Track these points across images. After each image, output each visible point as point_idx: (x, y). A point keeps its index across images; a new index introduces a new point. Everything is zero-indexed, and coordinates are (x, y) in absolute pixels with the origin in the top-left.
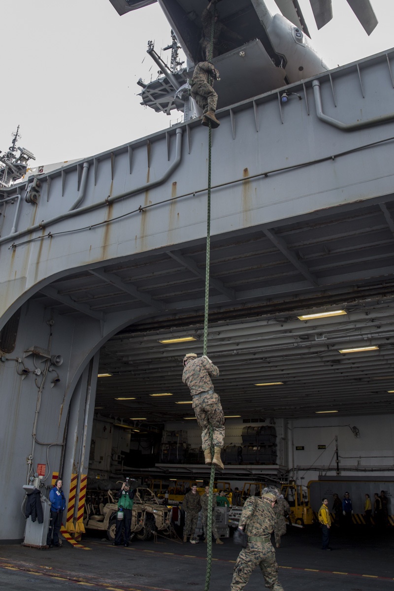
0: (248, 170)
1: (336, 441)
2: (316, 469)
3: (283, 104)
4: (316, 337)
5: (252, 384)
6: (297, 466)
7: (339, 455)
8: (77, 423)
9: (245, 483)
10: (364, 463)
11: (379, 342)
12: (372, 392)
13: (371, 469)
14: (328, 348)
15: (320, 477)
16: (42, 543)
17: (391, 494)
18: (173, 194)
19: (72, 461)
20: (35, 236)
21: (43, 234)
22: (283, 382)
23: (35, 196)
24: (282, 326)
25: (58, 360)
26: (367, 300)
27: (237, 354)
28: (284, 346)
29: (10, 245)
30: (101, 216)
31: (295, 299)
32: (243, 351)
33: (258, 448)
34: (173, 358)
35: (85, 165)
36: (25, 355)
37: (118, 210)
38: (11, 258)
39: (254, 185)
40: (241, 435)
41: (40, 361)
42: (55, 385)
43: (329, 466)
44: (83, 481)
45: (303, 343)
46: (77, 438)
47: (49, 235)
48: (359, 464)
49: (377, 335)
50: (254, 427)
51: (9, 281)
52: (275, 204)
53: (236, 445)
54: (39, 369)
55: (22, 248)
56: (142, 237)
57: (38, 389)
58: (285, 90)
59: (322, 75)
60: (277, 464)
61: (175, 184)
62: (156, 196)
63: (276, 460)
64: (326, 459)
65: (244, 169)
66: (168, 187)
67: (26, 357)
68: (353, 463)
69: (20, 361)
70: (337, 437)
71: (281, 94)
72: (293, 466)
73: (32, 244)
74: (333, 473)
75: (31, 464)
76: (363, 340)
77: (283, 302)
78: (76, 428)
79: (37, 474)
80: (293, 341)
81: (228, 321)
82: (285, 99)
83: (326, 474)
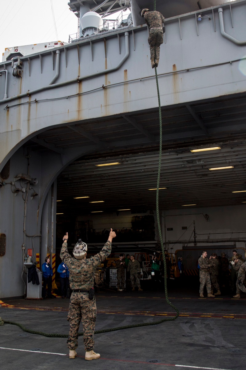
0: (176, 65)
1: (194, 224)
2: (180, 242)
3: (198, 22)
4: (197, 161)
5: (146, 189)
6: (168, 241)
7: (196, 233)
8: (48, 222)
9: (135, 254)
10: (212, 237)
11: (235, 164)
12: (222, 193)
13: (216, 241)
14: (202, 167)
15: (183, 247)
16: (39, 296)
17: (228, 256)
18: (125, 78)
19: (46, 246)
20: (23, 101)
21: (30, 100)
22: (167, 188)
23: (20, 72)
24: (177, 155)
25: (35, 181)
26: (235, 141)
27: (143, 172)
28: (175, 166)
29: (5, 106)
30: (74, 90)
31: (192, 141)
32: (148, 169)
33: (142, 230)
34: (100, 175)
35: (58, 52)
36: (15, 180)
37: (86, 86)
38: (6, 116)
39: (180, 76)
40: (131, 222)
41: (24, 183)
42: (33, 198)
43: (190, 240)
44: (53, 257)
45: (188, 165)
46: (48, 231)
47: (35, 101)
48: (209, 238)
49: (235, 160)
50: (140, 216)
51: (7, 132)
52: (194, 89)
53: (128, 229)
54: (24, 188)
55: (14, 109)
56: (106, 106)
57: (24, 201)
58: (200, 13)
59: (225, 5)
60: (155, 240)
61: (126, 71)
62: (113, 79)
63: (154, 237)
64: (188, 236)
65: (173, 65)
66: (121, 72)
67: (16, 181)
68: (205, 238)
69: (13, 184)
70: (194, 221)
71: (197, 16)
72: (166, 241)
73: (22, 106)
74: (192, 245)
75: (25, 250)
76: (226, 163)
77: (184, 142)
78: (47, 224)
79: (29, 255)
80: (182, 163)
81: (145, 153)
82: (200, 19)
83: (187, 245)
